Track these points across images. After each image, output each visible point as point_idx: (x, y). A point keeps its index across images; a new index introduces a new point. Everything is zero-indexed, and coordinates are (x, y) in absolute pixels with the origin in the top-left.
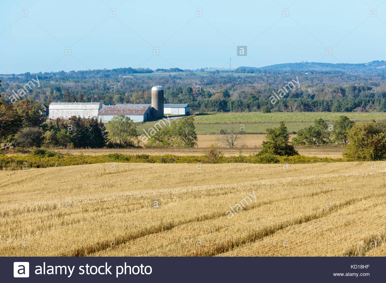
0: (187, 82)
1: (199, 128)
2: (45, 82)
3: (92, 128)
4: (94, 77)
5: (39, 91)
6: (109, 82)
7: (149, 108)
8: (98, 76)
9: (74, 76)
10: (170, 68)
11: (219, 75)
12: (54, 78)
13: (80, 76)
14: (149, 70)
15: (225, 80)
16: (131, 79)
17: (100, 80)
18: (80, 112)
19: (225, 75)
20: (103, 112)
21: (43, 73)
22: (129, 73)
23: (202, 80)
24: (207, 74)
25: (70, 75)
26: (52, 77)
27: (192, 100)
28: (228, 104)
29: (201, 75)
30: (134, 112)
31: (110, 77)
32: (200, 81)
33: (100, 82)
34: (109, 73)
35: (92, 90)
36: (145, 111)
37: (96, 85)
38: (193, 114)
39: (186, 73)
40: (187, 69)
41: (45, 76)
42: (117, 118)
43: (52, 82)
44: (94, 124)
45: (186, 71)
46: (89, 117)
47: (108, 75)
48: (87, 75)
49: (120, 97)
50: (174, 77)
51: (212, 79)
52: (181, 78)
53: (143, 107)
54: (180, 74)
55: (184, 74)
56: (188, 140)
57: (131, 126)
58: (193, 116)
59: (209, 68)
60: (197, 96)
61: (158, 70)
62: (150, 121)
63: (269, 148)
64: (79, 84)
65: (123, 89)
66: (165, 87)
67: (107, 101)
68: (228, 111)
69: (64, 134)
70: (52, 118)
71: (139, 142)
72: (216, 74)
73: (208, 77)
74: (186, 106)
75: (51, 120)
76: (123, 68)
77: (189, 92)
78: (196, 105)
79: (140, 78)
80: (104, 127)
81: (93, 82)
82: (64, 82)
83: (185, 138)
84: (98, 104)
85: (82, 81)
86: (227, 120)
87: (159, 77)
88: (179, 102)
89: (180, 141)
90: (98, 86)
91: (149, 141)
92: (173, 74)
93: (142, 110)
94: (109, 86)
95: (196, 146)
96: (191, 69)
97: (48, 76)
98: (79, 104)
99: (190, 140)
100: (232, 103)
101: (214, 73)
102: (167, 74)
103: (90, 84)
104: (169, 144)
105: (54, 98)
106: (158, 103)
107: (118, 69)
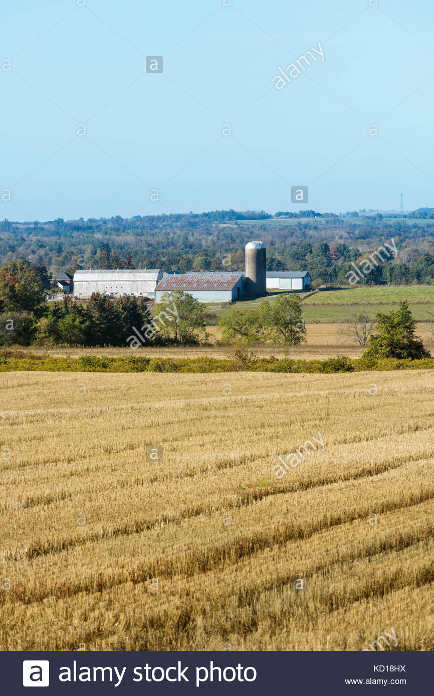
0: (326, 235)
1: (325, 312)
2: (85, 235)
3: (126, 313)
4: (171, 226)
5: (73, 251)
6: (193, 235)
7: (241, 278)
8: (178, 224)
9: (137, 224)
10: (299, 210)
11: (382, 222)
12: (103, 228)
13: (147, 224)
14: (263, 214)
15: (390, 231)
16: (232, 229)
17: (178, 232)
18: (125, 285)
19: (392, 222)
20: (164, 286)
21: (86, 220)
22: (230, 219)
23: (351, 232)
24: (362, 220)
25: (131, 222)
26: (100, 226)
27: (326, 264)
28: (384, 271)
29: (351, 223)
30: (215, 285)
31: (198, 226)
32: (348, 233)
33: (177, 234)
34: (197, 220)
35: (163, 248)
36: (234, 284)
37: (170, 240)
38: (315, 289)
39: (326, 219)
40: (329, 212)
41: (87, 226)
42: (170, 295)
43: (98, 236)
44: (131, 306)
45: (327, 215)
46: (141, 294)
47: (195, 222)
48: (159, 223)
49: (205, 260)
50: (306, 226)
51: (369, 229)
52: (316, 228)
53: (231, 276)
54: (315, 221)
55: (323, 220)
56: (291, 332)
57: (195, 309)
58: (316, 292)
59: (367, 210)
60: (337, 258)
61: (279, 214)
62: (242, 301)
63: (381, 346)
64: (142, 238)
65: (216, 246)
66: (287, 243)
67: (183, 266)
68: (384, 283)
69: (71, 322)
70: (78, 297)
71: (207, 336)
72: (378, 221)
73: (363, 225)
74: (304, 276)
75: (78, 299)
76: (221, 210)
77: (324, 252)
78: (329, 273)
79: (248, 228)
80: (148, 311)
81: (167, 234)
82: (118, 235)
83: (285, 329)
84: (156, 273)
85: (147, 233)
86: (373, 298)
87: (279, 225)
88: (302, 269)
89: (276, 334)
90: (174, 241)
91: (224, 335)
92: (304, 220)
93: (228, 283)
94: (192, 241)
95: (303, 343)
96: (337, 213)
97: (94, 225)
98: (124, 273)
99: (293, 333)
100: (390, 269)
101: (374, 219)
102: (293, 221)
103: (161, 238)
104: (257, 339)
105: (96, 262)
106: (257, 271)
107: (212, 213)
